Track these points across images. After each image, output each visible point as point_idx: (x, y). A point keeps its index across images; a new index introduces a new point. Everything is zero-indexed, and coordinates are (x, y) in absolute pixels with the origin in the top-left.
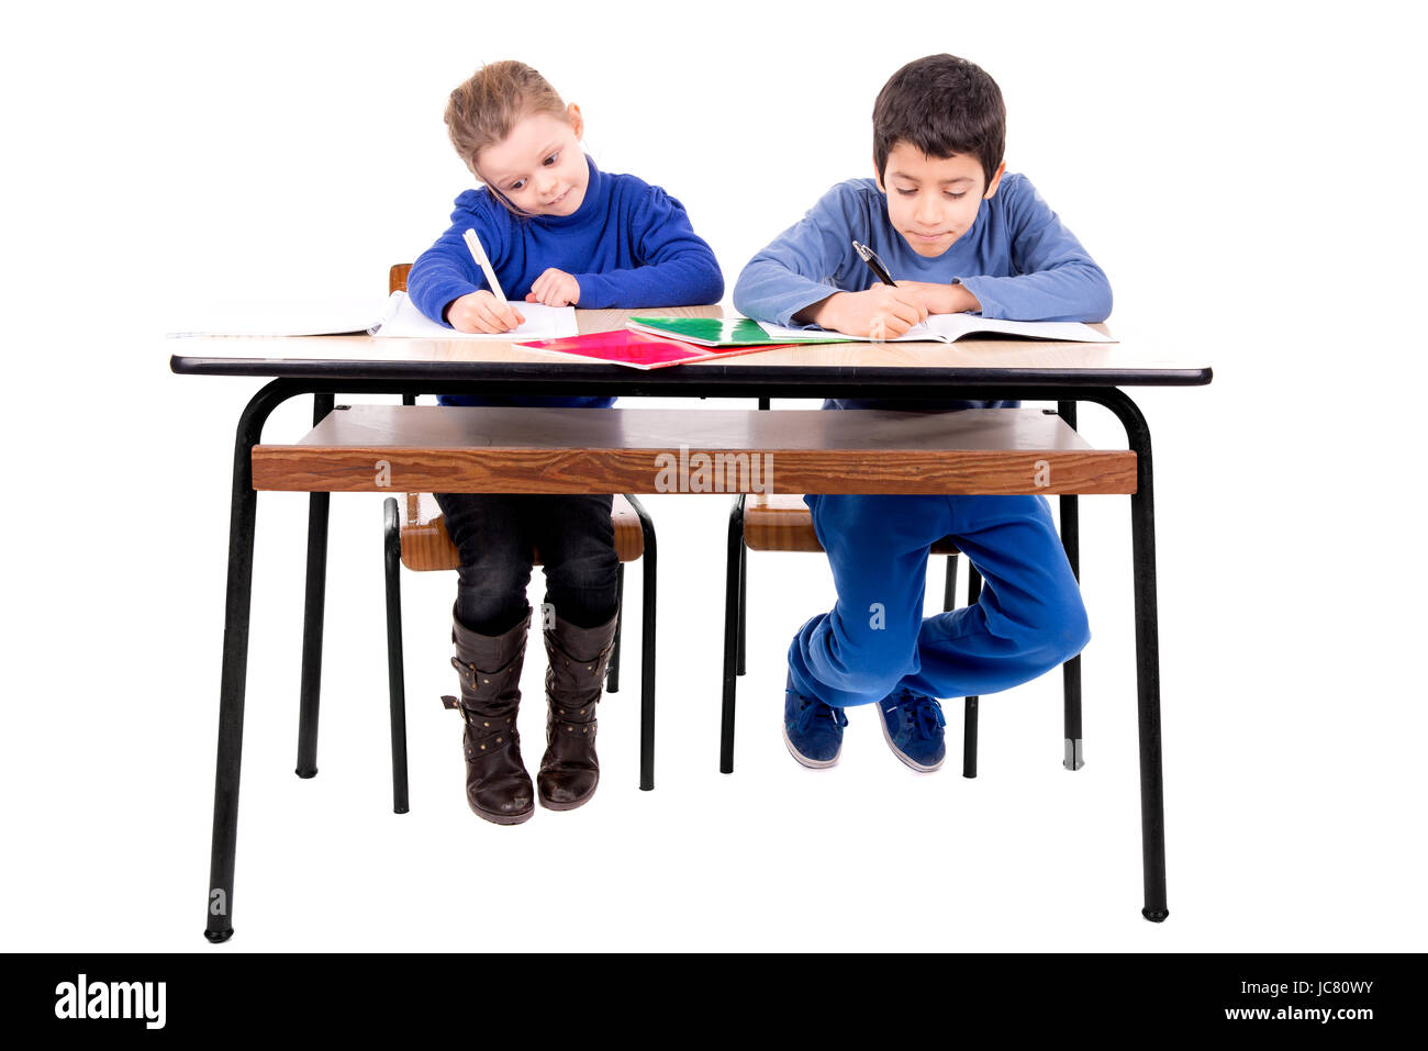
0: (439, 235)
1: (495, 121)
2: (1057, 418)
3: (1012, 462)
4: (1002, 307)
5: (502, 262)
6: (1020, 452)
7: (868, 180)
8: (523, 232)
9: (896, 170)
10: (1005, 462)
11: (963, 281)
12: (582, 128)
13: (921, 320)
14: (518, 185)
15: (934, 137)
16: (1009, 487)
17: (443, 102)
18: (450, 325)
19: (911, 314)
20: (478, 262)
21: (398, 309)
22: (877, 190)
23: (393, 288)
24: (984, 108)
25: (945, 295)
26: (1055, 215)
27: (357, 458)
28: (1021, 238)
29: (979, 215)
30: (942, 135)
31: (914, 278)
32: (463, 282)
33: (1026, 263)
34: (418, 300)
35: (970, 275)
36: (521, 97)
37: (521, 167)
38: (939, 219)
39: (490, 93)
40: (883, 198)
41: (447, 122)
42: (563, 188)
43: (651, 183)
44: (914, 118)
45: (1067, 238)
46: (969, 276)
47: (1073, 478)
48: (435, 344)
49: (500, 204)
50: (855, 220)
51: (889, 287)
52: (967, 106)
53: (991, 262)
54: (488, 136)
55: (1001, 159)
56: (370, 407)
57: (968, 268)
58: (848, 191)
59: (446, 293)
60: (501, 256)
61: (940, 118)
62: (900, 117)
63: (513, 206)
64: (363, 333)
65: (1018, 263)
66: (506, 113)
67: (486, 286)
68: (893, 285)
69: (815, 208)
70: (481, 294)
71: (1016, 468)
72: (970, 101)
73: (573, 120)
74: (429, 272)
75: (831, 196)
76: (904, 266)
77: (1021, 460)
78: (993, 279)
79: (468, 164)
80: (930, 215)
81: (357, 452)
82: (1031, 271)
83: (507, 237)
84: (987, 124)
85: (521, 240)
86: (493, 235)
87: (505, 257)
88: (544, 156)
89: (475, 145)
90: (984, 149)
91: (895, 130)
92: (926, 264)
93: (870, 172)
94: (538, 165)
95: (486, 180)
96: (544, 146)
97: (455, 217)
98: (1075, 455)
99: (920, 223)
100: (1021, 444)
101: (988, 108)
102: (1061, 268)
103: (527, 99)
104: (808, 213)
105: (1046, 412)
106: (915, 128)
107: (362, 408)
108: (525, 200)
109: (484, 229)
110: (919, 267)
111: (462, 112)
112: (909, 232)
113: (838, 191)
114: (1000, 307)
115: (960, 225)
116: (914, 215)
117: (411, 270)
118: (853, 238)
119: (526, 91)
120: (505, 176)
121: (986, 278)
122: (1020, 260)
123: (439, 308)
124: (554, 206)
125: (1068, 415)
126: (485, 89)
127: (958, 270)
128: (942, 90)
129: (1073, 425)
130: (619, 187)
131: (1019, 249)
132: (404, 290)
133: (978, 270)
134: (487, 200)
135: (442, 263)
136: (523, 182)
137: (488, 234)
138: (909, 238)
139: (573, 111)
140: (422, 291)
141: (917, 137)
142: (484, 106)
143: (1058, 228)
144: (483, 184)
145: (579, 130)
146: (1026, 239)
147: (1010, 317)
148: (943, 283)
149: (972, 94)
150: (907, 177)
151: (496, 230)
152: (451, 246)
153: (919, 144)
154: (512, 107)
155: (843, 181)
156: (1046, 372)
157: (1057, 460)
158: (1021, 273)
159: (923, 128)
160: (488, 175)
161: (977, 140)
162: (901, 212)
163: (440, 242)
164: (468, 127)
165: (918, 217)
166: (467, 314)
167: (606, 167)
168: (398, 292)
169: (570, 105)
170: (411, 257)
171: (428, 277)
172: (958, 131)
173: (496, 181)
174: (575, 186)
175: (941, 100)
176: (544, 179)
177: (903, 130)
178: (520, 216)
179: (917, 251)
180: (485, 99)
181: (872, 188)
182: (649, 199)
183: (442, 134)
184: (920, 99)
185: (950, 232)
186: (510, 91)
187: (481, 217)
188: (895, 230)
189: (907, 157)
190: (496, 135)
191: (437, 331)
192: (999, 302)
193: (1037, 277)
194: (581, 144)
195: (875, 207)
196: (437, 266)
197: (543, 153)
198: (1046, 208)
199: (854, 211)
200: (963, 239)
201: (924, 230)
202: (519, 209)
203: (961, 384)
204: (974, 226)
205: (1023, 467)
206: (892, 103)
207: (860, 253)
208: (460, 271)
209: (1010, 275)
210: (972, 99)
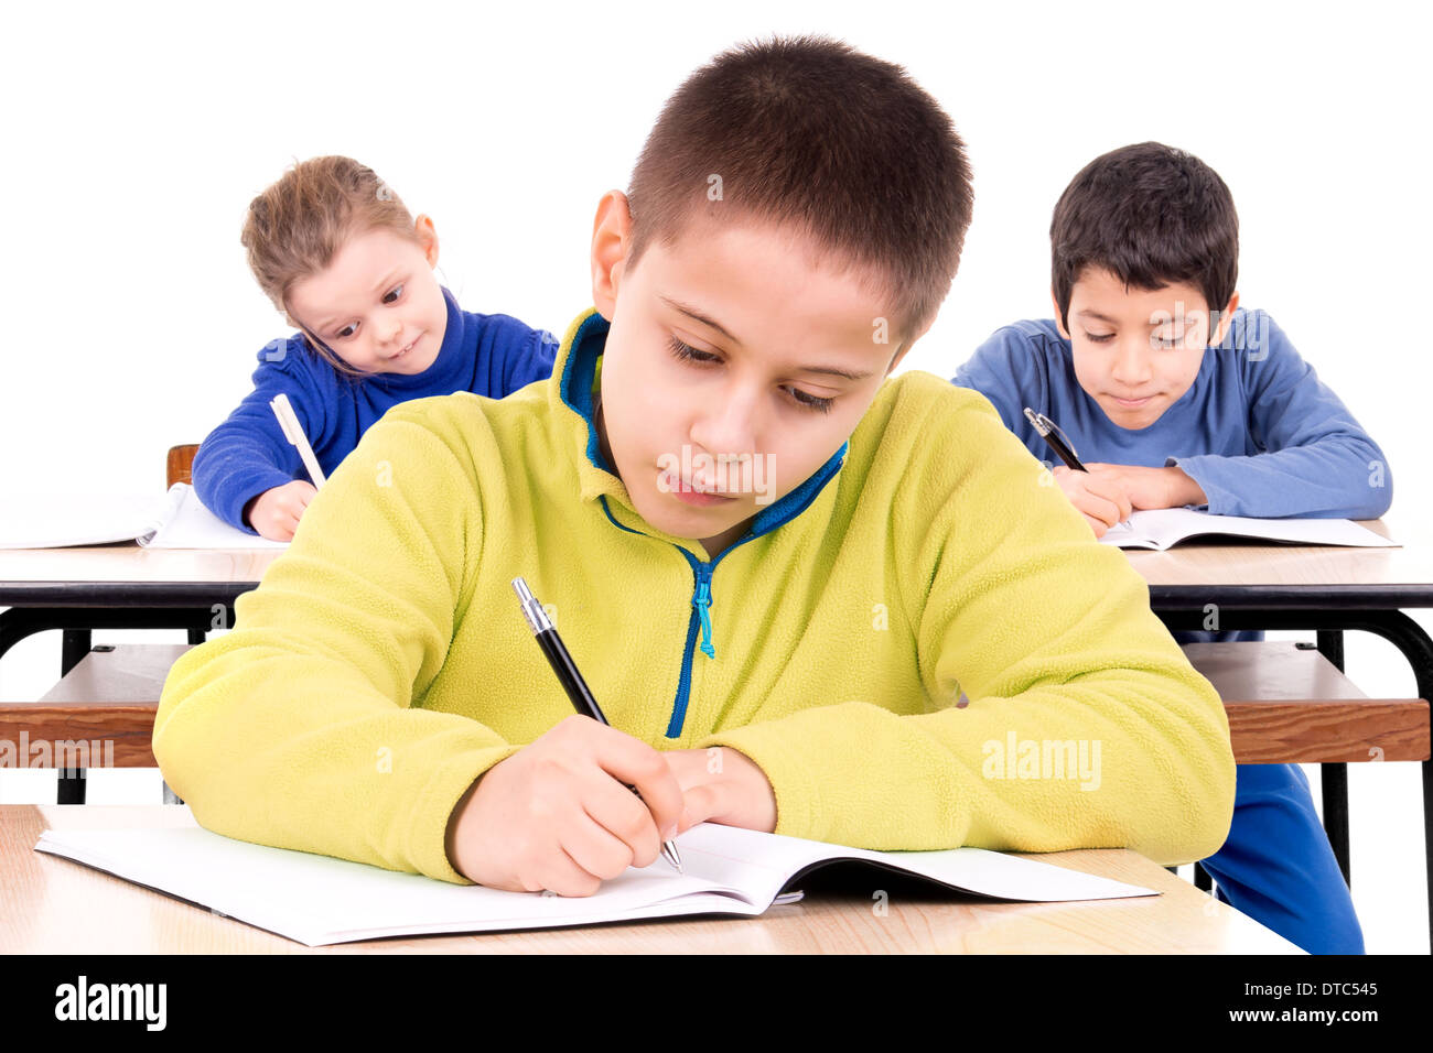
0: (236, 403)
1: (314, 241)
2: (1316, 654)
3: (1250, 717)
4: (1238, 499)
5: (327, 440)
6: (1264, 703)
7: (1045, 322)
8: (355, 398)
9: (1084, 307)
10: (1242, 718)
11: (1180, 463)
12: (437, 249)
13: (1122, 518)
14: (347, 332)
15: (1138, 259)
16: (1250, 753)
17: (238, 217)
18: (254, 531)
19: (1109, 511)
20: (292, 442)
21: (179, 507)
22: (1060, 338)
23: (172, 480)
24: (1207, 218)
25: (1155, 483)
26: (1309, 368)
27: (125, 720)
28: (1262, 402)
29: (1202, 369)
30: (1149, 257)
31: (1113, 460)
32: (272, 470)
33: (1270, 437)
34: (207, 496)
35: (1190, 454)
36: (350, 208)
37: (351, 307)
38: (1146, 376)
39: (306, 203)
40: (1066, 347)
41: (245, 244)
42: (410, 335)
43: (534, 326)
44: (1108, 233)
45: (1325, 400)
46: (1189, 456)
47: (1340, 739)
48: (232, 557)
49: (323, 359)
50: (1028, 378)
51: (1077, 473)
52: (1183, 215)
53: (1220, 437)
54: (303, 263)
55: (1232, 290)
56: (143, 647)
57: (1188, 443)
58: (1017, 338)
59: (248, 485)
60: (324, 431)
61: (1146, 233)
62: (1088, 233)
63: (341, 361)
64: (131, 543)
65: (1258, 436)
66: (328, 229)
67: (303, 474)
68: (1083, 469)
69: (970, 362)
70: (297, 486)
71: (1260, 726)
72: (1187, 208)
73: (423, 238)
74: (222, 456)
75: (993, 345)
76: (1097, 441)
77: (1266, 715)
78: (1224, 459)
79: (276, 303)
80: (1133, 371)
81: (124, 711)
82: (1277, 447)
83: (332, 406)
84: (1211, 240)
85: (352, 407)
86: (313, 403)
87: (330, 432)
88: (384, 289)
89: (285, 275)
90: (1208, 277)
91: (1081, 251)
92: (1128, 440)
93: (1047, 310)
94: (375, 304)
95: (301, 325)
96: (383, 277)
97: (258, 378)
98: (1343, 706)
99: (1119, 381)
100: (1266, 692)
101: (1213, 217)
102: (1320, 443)
103: (358, 210)
104: (962, 368)
105: (1301, 646)
106: (1110, 247)
107: (130, 649)
108: (358, 353)
109: (300, 394)
110: (1119, 443)
111: (267, 230)
112: (1105, 394)
113: (1002, 341)
114: (1234, 499)
115: (1176, 384)
116: (1111, 369)
117: (198, 454)
118: (1024, 404)
119: (356, 199)
120: (329, 319)
121: (1214, 459)
122: (1260, 433)
123: (238, 507)
124: (397, 360)
125: (1332, 650)
126: (298, 195)
127: (1173, 448)
128: (1148, 192)
129: (1339, 664)
130: (490, 332)
131: (1260, 416)
132: (188, 482)
133: (1201, 447)
134: (304, 353)
135: (242, 444)
136: (353, 328)
137: (306, 402)
138: (1105, 404)
139: (423, 226)
140: (213, 484)
141: (1114, 259)
142: (298, 220)
143: (1314, 387)
144: (298, 331)
145: (433, 252)
146: (1269, 402)
147: (1248, 512)
148: (1155, 465)
149: (1190, 199)
150: (1100, 317)
151: (317, 396)
152: (253, 421)
153: (1116, 270)
154: (338, 222)
155: (1010, 323)
156: (1300, 590)
157: (1317, 714)
158: (1263, 450)
159: (1122, 247)
160: (304, 320)
161: (1198, 263)
162: (1091, 364)
163: (238, 413)
164: (276, 251)
165: (1117, 373)
166: (277, 515)
167: (471, 304)
168: (179, 485)
169: (419, 218)
170: (198, 436)
171: (221, 463)
172: (1171, 252)
173: (316, 326)
174: (426, 331)
175: (1146, 208)
176: (384, 323)
177: (1094, 249)
178: (350, 376)
179: (1114, 420)
180: (299, 211)
181: (1051, 333)
182: (533, 350)
183: (239, 258)
184: (1118, 205)
185: (1161, 394)
186: (334, 198)
187: (294, 377)
188: (1084, 391)
189: (1099, 288)
190: (315, 261)
191: (237, 540)
192: (1232, 491)
193: (1285, 456)
194: (436, 273)
195: (1056, 359)
196: (236, 446)
197: (382, 285)
198: (1297, 358)
199: (1026, 367)
200: (1181, 403)
201: (1126, 392)
202: (349, 366)
203: (1181, 608)
204: (1196, 384)
205: (1269, 725)
206: (1077, 213)
207: (1035, 424)
208: (268, 455)
209: (1248, 453)
210: (1190, 207)
